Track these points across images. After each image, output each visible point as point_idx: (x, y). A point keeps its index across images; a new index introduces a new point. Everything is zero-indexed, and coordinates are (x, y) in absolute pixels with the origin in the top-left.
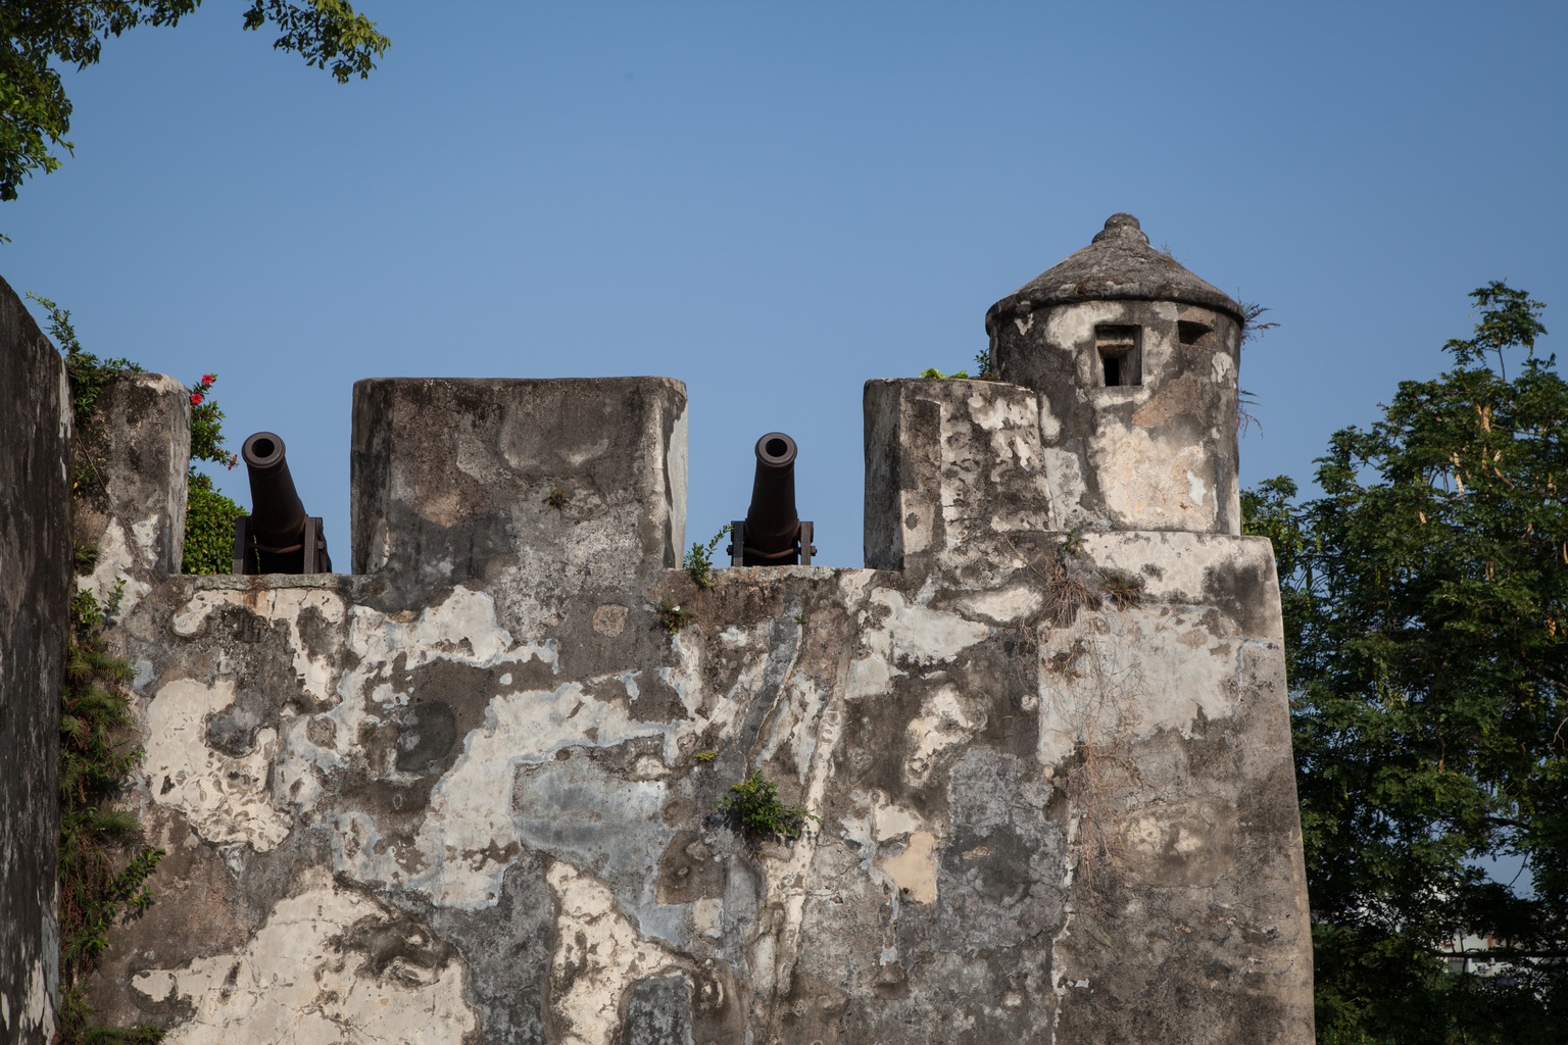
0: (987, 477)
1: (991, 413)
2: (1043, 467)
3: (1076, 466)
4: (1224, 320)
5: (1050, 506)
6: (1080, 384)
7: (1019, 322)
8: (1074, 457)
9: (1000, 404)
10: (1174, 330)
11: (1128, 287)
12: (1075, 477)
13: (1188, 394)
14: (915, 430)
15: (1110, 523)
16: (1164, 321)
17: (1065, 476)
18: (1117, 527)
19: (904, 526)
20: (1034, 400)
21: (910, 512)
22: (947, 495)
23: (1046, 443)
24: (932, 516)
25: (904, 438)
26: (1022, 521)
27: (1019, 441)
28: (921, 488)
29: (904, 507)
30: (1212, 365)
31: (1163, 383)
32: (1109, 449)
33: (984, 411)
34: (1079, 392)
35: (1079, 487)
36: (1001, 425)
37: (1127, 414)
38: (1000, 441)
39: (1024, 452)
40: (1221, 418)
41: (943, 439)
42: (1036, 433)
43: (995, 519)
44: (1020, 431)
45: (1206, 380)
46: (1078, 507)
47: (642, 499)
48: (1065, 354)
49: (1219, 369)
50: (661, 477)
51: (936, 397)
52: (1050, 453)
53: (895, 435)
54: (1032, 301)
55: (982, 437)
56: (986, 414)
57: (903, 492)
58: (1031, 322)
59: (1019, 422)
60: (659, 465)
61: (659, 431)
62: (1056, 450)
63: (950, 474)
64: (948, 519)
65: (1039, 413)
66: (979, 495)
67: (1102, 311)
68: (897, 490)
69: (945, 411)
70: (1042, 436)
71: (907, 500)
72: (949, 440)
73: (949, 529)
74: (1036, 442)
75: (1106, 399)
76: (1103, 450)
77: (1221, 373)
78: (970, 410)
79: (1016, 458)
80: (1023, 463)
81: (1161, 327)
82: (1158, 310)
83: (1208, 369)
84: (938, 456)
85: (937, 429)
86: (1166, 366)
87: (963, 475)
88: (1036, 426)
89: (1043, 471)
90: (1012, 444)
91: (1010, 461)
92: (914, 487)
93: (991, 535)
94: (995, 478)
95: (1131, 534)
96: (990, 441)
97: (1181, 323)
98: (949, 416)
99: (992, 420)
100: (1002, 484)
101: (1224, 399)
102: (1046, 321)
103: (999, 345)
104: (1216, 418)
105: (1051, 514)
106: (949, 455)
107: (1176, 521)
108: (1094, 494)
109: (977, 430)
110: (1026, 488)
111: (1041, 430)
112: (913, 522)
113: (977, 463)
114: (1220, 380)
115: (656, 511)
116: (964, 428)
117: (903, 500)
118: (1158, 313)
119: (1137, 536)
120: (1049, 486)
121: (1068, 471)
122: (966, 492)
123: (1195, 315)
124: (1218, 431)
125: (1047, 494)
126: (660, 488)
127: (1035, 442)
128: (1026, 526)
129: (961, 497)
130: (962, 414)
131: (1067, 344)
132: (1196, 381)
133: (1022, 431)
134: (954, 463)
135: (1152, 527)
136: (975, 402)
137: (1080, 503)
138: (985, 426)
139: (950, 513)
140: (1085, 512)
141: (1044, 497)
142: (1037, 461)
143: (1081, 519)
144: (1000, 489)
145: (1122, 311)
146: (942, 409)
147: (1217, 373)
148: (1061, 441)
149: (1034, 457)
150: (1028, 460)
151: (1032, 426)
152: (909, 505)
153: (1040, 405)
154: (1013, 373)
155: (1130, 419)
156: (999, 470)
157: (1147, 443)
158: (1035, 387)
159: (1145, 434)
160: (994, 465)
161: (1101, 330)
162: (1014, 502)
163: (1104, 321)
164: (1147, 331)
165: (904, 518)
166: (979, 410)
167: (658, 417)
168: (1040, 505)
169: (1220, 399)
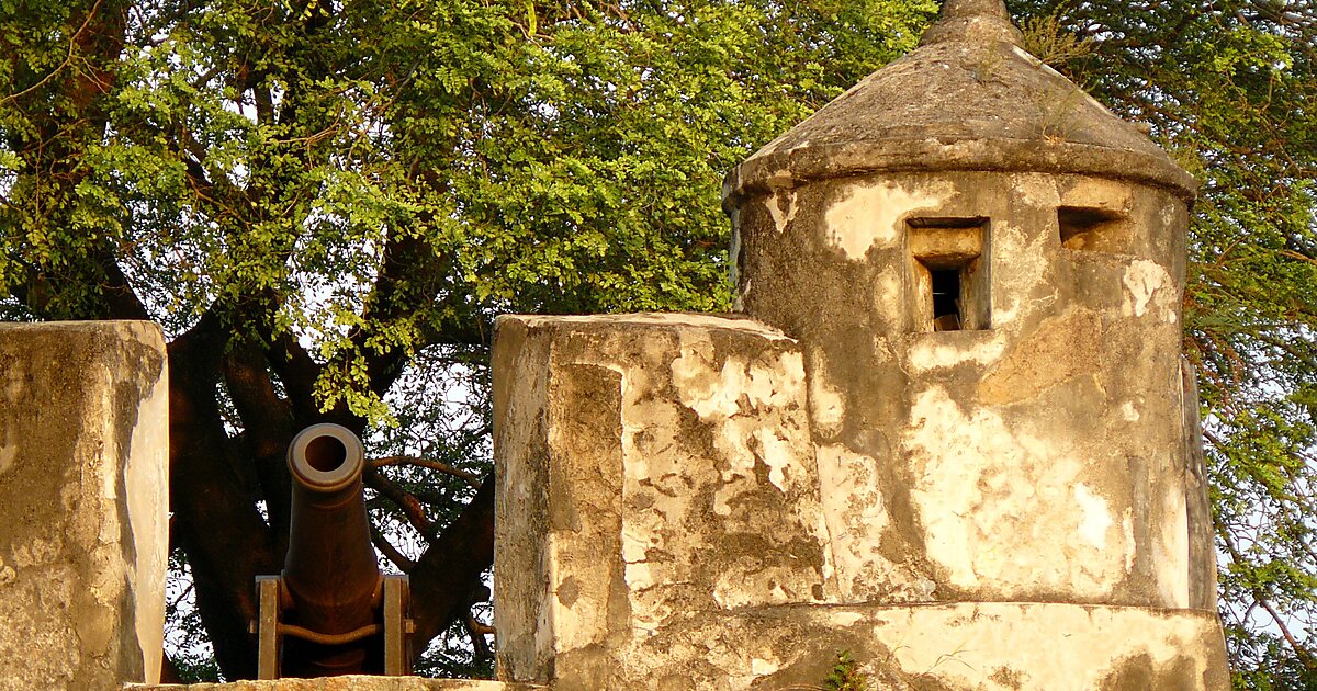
0: (707, 507)
1: (714, 387)
2: (815, 481)
3: (873, 479)
4: (1148, 197)
5: (827, 554)
6: (880, 326)
7: (772, 203)
8: (870, 464)
9: (732, 368)
10: (1053, 223)
11: (962, 151)
12: (871, 502)
13: (1077, 342)
14: (576, 420)
15: (933, 586)
16: (1031, 209)
17: (853, 498)
18: (946, 595)
19: (556, 599)
20: (799, 356)
21: (565, 573)
22: (634, 542)
23: (819, 438)
24: (607, 581)
25: (555, 435)
26: (772, 585)
27: (766, 436)
28: (587, 529)
29: (555, 564)
30: (1124, 287)
31: (1033, 321)
32: (933, 447)
33: (701, 382)
34: (879, 343)
35: (878, 519)
36: (735, 409)
37: (962, 384)
38: (731, 438)
39: (777, 456)
40: (1141, 384)
41: (627, 440)
42: (801, 417)
43: (723, 582)
44: (769, 419)
45: (1112, 314)
46: (876, 557)
47: (78, 560)
48: (850, 270)
49: (1139, 293)
50: (112, 515)
51: (615, 358)
52: (826, 456)
53: (540, 430)
54: (793, 170)
55: (697, 432)
56: (705, 387)
57: (552, 537)
58: (794, 209)
59: (767, 401)
60: (109, 491)
61: (108, 429)
62: (838, 450)
63: (641, 503)
64: (635, 587)
65: (808, 379)
66: (695, 540)
67: (917, 193)
68: (545, 532)
69: (631, 383)
70: (812, 423)
71: (561, 553)
72: (639, 438)
73: (637, 607)
74: (801, 436)
75: (930, 355)
76: (920, 450)
77: (1142, 299)
78: (675, 383)
79: (762, 468)
80: (776, 478)
81: (1027, 219)
82: (1020, 189)
83: (1114, 292)
84: (618, 468)
85: (615, 419)
86: (1039, 291)
87: (662, 503)
88: (802, 404)
89: (814, 490)
90: (753, 444)
91: (752, 476)
92: (570, 527)
93: (714, 612)
94: (721, 508)
95: (965, 609)
96: (712, 438)
97: (1063, 212)
98: (637, 394)
99: (717, 399)
100: (736, 519)
101: (1149, 347)
102: (820, 208)
103: (743, 247)
104: (1131, 382)
105: (828, 570)
106: (636, 468)
107: (1054, 582)
108: (906, 533)
109: (688, 418)
110: (781, 523)
111: (810, 410)
112: (570, 593)
113: (689, 481)
114: (1140, 310)
115: (101, 579)
116: (666, 415)
117: (553, 551)
118: (1021, 195)
119: (976, 614)
120: (823, 519)
121: (858, 491)
122: (667, 536)
123: (1091, 194)
124: (1137, 406)
125: (821, 534)
126: (111, 533)
127: (798, 435)
128: (779, 595)
129: (660, 545)
130: (663, 389)
131: (856, 252)
132: (1091, 318)
133: (775, 416)
134: (647, 482)
135: (1007, 592)
136: (685, 369)
137: (881, 550)
138: (704, 411)
139: (638, 575)
140: (888, 565)
141: (815, 539)
142: (803, 472)
143: (881, 579)
144: (732, 527)
145: (951, 192)
146: (624, 382)
147: (1132, 298)
148: (847, 435)
149: (796, 464)
150: (784, 471)
151: (793, 406)
152: (565, 558)
153: (808, 368)
154: (763, 303)
155: (970, 392)
156: (728, 492)
157: (1001, 438)
158: (798, 335)
159: (997, 420)
160: (720, 483)
161: (917, 224)
162: (754, 549)
163: (921, 212)
164: (999, 225)
165: (555, 585)
166: (692, 383)
167: (106, 402)
168: (808, 554)
169: (1139, 348)
